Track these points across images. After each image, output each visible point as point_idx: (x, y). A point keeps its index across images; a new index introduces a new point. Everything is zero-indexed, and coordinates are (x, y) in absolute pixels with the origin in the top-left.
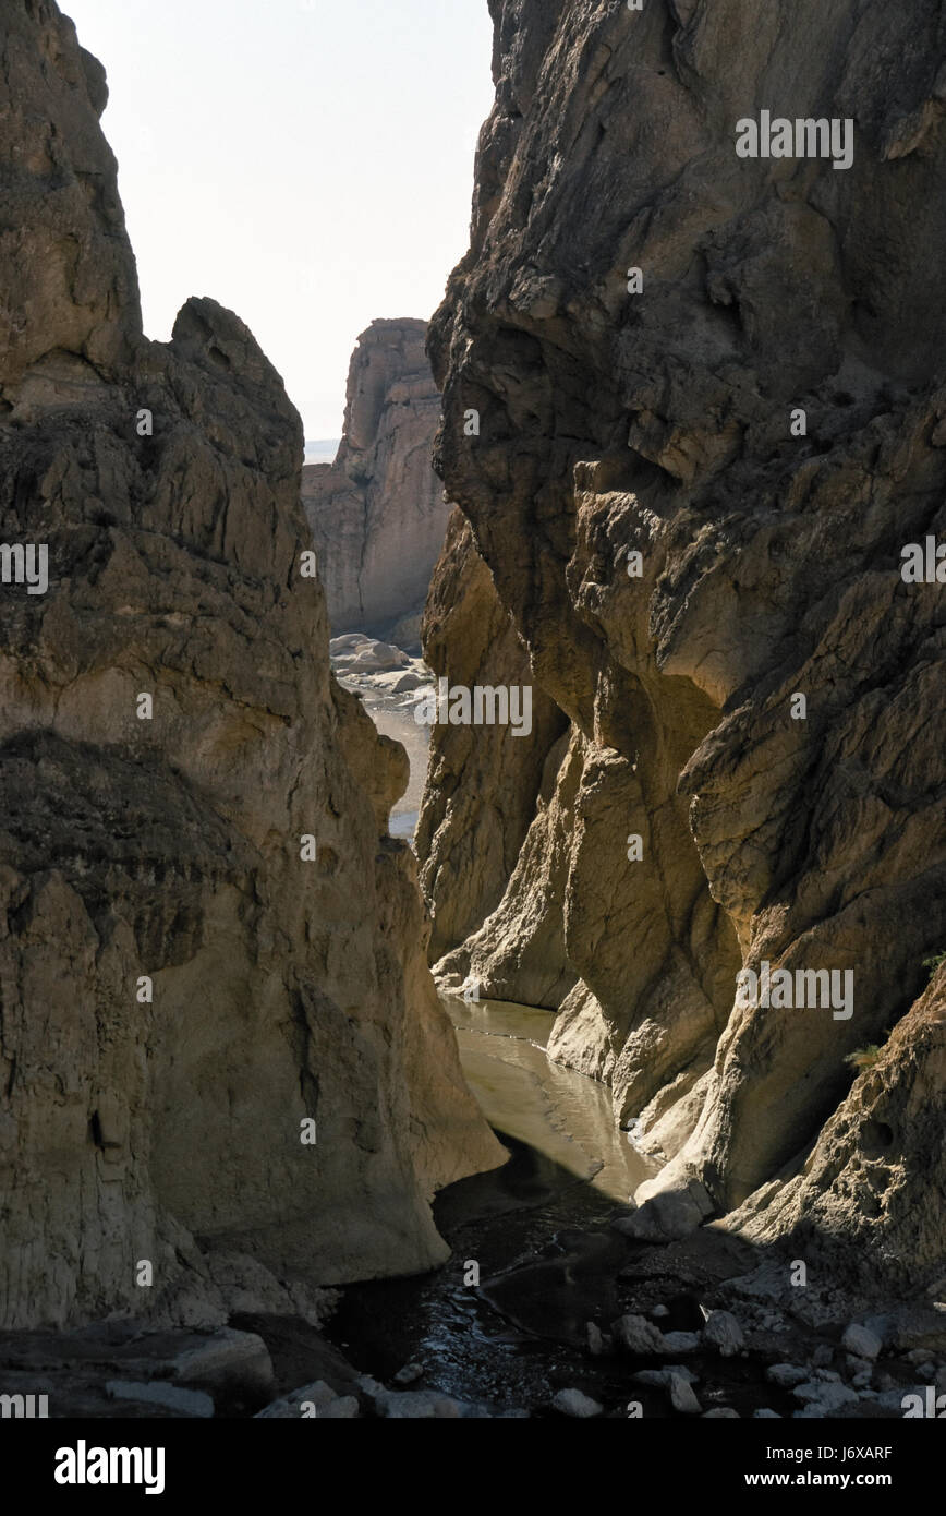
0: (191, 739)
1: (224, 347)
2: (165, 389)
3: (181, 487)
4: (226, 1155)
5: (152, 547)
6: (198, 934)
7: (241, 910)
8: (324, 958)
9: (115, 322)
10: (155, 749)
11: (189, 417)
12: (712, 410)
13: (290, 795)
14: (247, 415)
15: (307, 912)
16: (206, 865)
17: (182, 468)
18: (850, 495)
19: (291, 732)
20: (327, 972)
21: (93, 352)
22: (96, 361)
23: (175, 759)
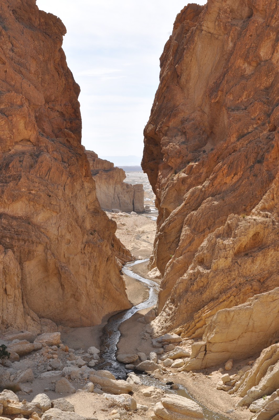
0: (37, 216)
1: (69, 139)
2: (45, 147)
3: (41, 166)
4: (45, 300)
5: (30, 177)
6: (33, 255)
7: (45, 250)
8: (69, 261)
9: (35, 134)
10: (28, 218)
11: (48, 152)
12: (178, 153)
13: (58, 228)
14: (67, 153)
15: (64, 252)
16: (35, 241)
17: (42, 162)
18: (199, 171)
19: (58, 215)
20: (70, 264)
21: (31, 140)
22: (32, 141)
23: (32, 220)
